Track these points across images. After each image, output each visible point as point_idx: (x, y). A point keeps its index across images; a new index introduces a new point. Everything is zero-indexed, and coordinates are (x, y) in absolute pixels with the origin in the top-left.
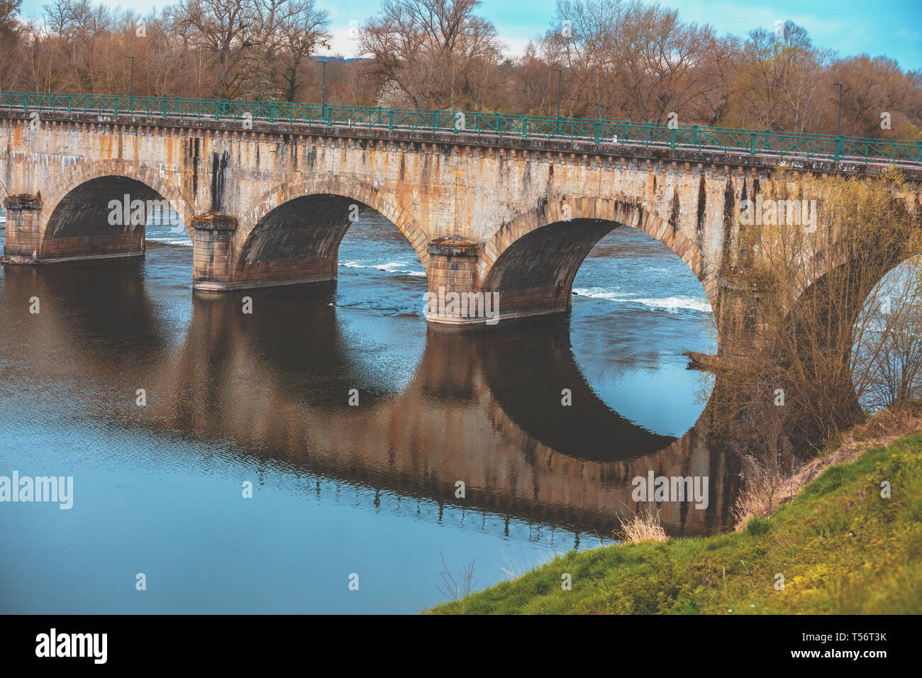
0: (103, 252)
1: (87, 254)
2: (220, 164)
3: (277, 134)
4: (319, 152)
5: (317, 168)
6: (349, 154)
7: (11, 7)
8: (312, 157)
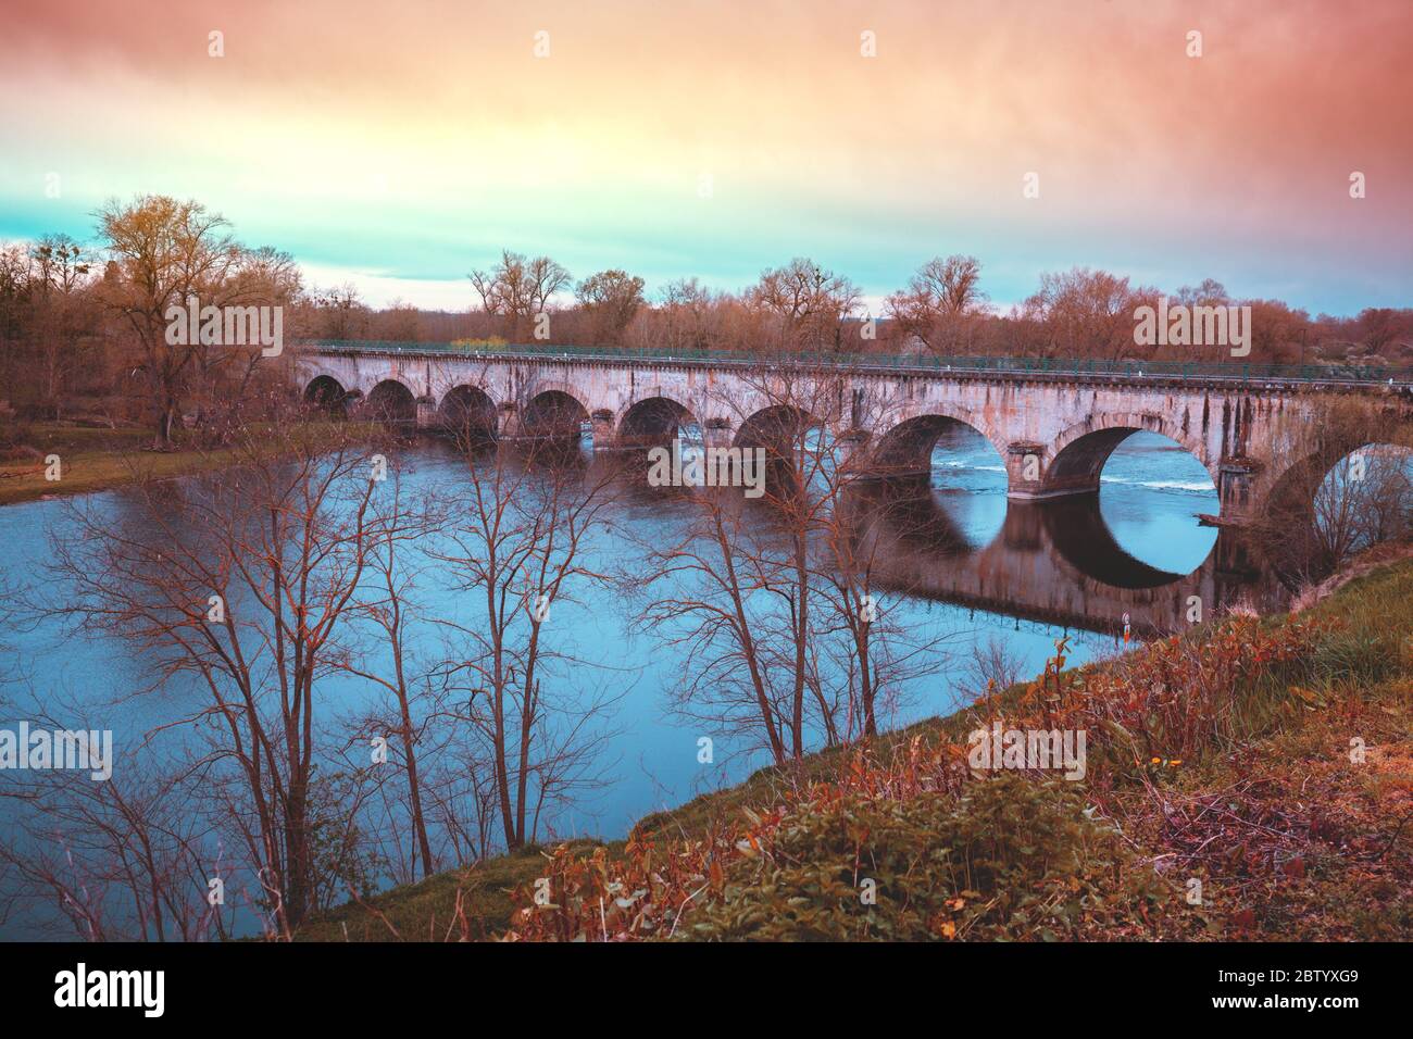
2: (858, 397)
3: (898, 377)
4: (928, 387)
5: (927, 398)
6: (950, 388)
7: (638, 288)
8: (923, 391)
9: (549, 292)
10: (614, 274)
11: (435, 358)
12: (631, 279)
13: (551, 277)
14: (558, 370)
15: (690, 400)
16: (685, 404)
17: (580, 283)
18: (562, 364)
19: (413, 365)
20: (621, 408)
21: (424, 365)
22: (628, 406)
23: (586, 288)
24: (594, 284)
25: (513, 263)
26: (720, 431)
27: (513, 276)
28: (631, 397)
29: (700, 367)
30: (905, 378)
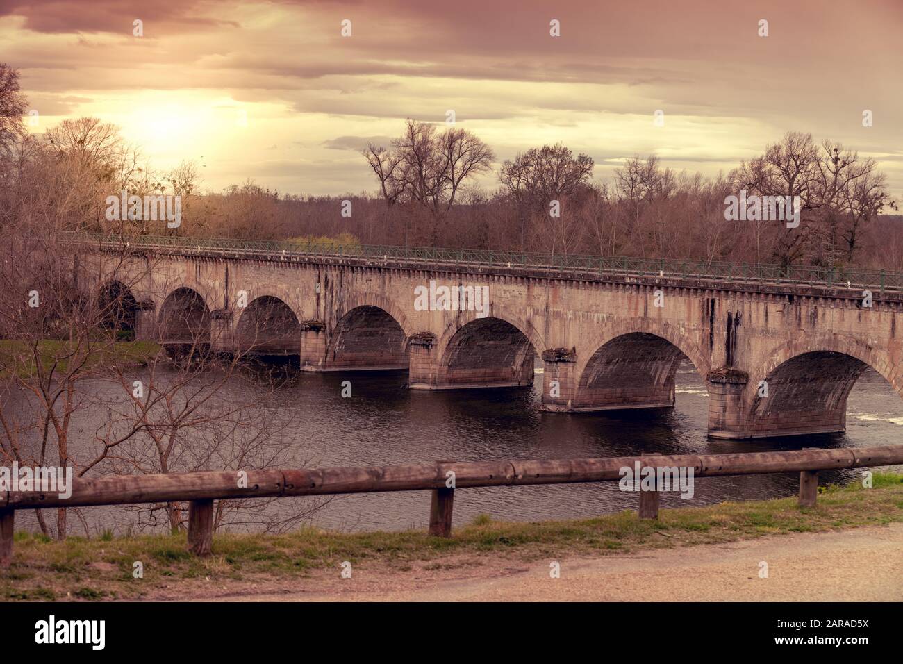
0: (634, 402)
1: (619, 404)
2: (733, 322)
3: (783, 295)
4: (820, 312)
5: (818, 327)
6: (847, 314)
7: (583, 171)
8: (814, 316)
9: (464, 174)
10: (553, 152)
11: (234, 260)
12: (575, 158)
13: (467, 156)
14: (373, 277)
15: (529, 322)
16: (523, 328)
17: (507, 163)
18: (379, 269)
19: (210, 267)
20: (445, 332)
21: (222, 268)
22: (454, 329)
23: (515, 170)
24: (527, 164)
25: (419, 137)
26: (561, 366)
27: (418, 152)
28: (458, 317)
29: (540, 277)
30: (791, 298)
